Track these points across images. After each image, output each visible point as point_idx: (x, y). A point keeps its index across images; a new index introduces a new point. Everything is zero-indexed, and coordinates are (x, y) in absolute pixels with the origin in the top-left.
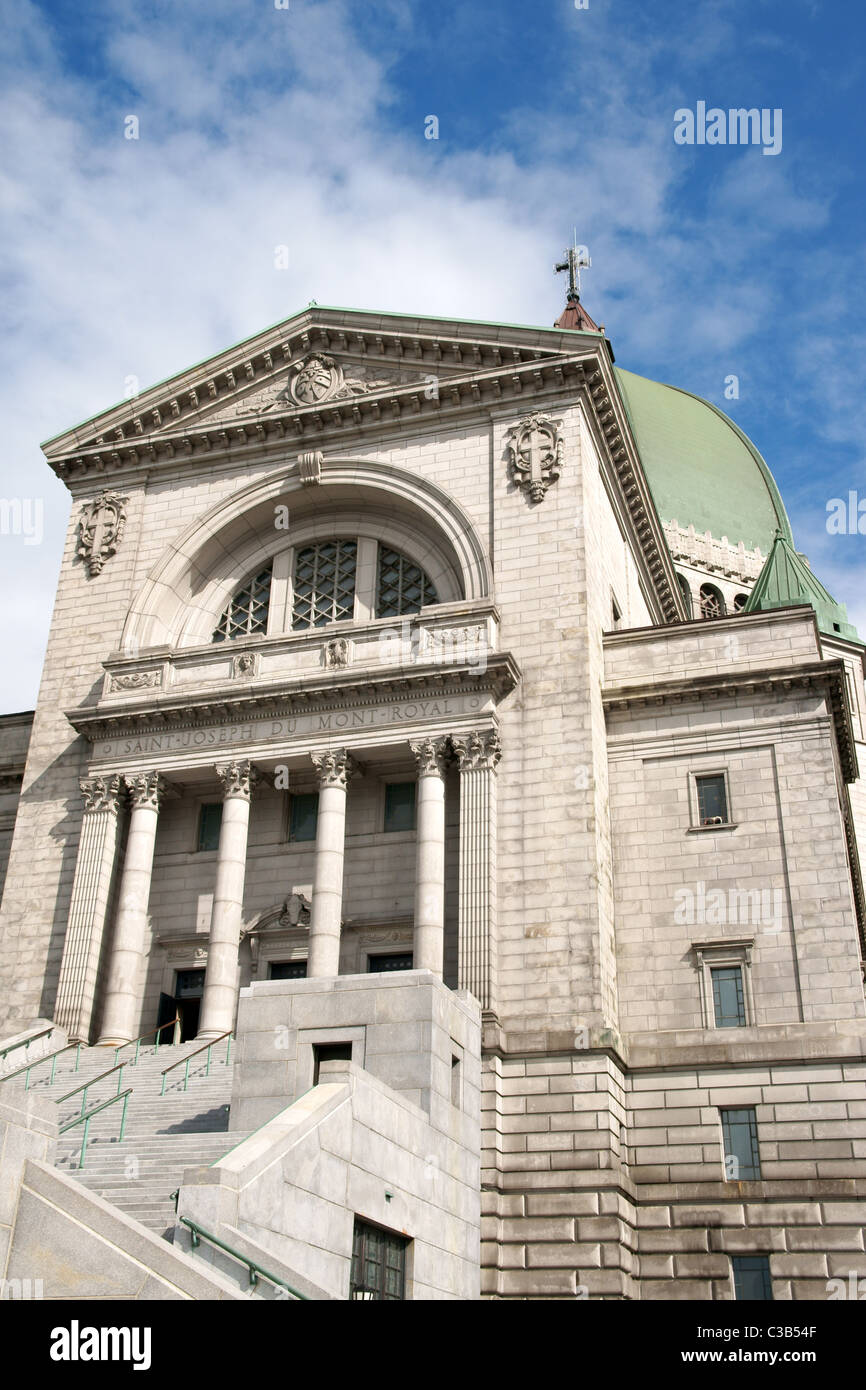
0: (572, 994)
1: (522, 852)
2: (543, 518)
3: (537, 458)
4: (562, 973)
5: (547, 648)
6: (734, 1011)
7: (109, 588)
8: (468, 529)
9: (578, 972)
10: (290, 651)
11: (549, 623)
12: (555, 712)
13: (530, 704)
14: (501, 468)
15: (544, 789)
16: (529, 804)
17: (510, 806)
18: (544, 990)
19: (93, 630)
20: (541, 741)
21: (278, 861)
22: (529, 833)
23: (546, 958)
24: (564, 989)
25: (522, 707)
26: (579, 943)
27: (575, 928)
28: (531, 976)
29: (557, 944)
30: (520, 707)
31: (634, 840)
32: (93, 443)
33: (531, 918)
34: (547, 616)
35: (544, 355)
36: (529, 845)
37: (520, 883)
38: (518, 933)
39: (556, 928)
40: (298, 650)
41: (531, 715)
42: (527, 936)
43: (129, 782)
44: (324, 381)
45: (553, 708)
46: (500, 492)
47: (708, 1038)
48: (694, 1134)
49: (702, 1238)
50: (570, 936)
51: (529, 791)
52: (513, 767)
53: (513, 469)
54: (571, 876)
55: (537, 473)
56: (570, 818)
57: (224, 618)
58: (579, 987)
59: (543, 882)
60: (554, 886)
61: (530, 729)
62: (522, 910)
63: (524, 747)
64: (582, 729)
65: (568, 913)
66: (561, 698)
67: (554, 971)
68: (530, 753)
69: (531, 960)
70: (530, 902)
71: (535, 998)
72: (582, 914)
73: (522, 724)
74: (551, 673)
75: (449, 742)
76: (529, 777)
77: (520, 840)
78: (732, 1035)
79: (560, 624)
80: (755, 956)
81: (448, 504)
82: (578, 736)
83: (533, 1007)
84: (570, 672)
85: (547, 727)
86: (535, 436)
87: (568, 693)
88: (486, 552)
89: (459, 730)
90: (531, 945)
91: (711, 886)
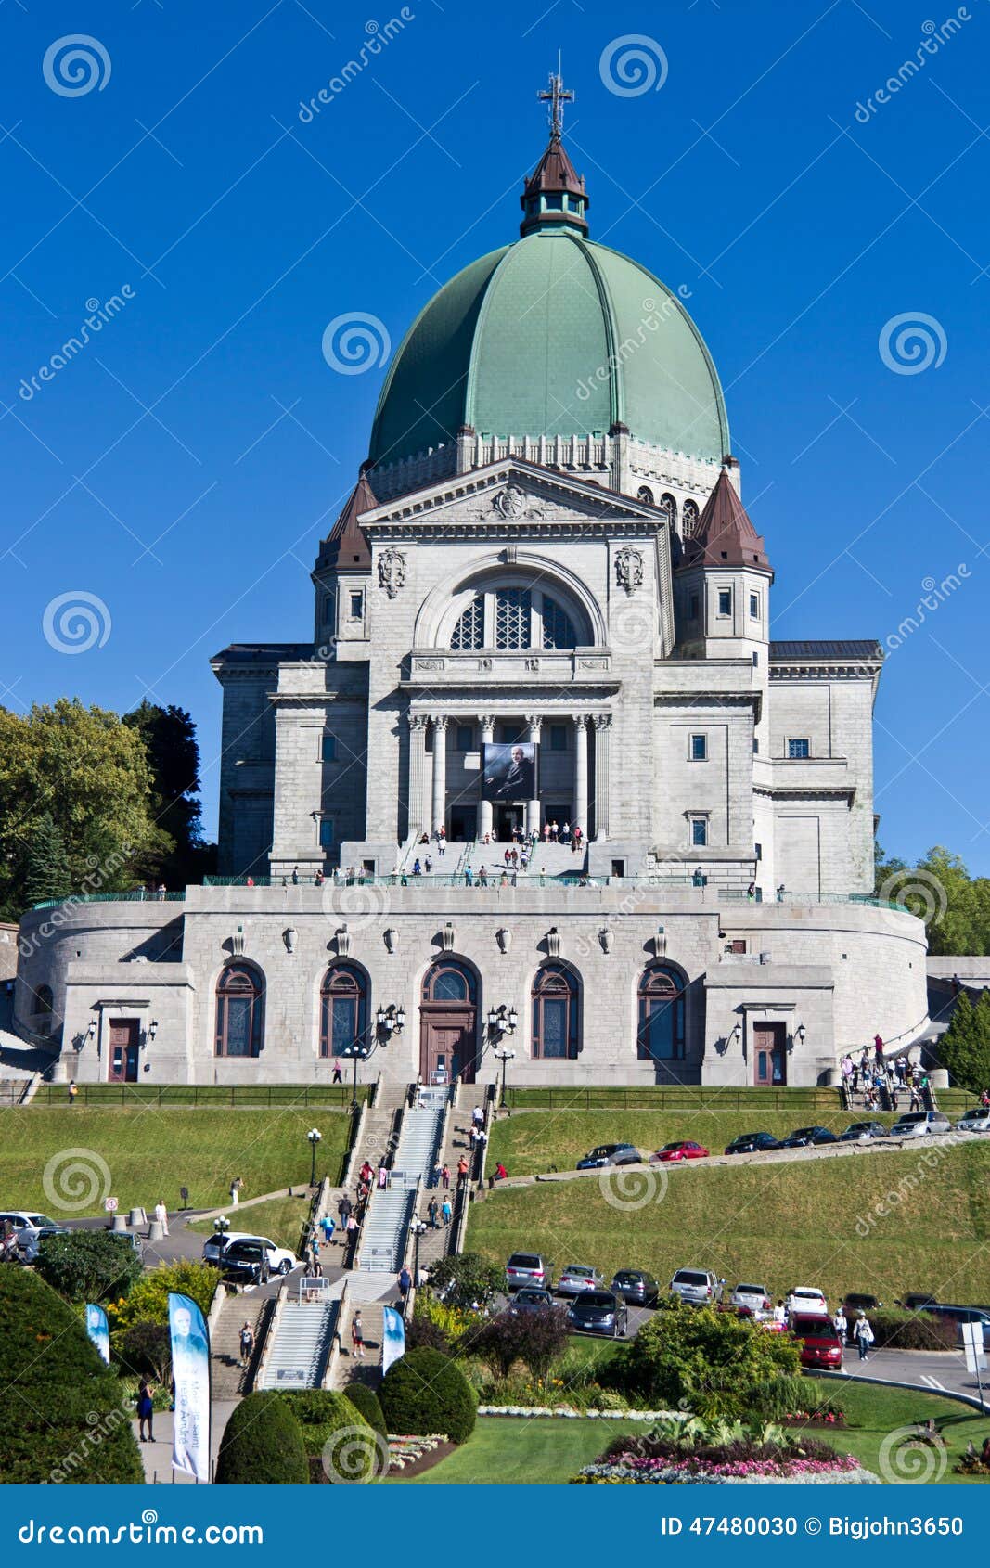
1: (623, 769)
3: (632, 571)
4: (637, 822)
5: (634, 674)
6: (700, 837)
7: (403, 606)
8: (596, 604)
9: (644, 822)
10: (510, 661)
12: (637, 706)
13: (625, 701)
14: (613, 570)
15: (631, 741)
16: (624, 748)
17: (618, 748)
18: (631, 829)
19: (396, 630)
20: (630, 719)
23: (631, 815)
24: (638, 829)
27: (643, 804)
28: (624, 822)
29: (636, 810)
30: (621, 701)
31: (664, 762)
32: (386, 519)
33: (626, 798)
35: (639, 516)
36: (624, 766)
37: (620, 783)
39: (635, 803)
40: (514, 661)
41: (626, 706)
43: (433, 719)
44: (519, 503)
45: (636, 704)
46: (613, 586)
47: (690, 849)
50: (641, 807)
51: (624, 742)
52: (617, 730)
53: (619, 573)
54: (641, 781)
55: (632, 581)
57: (458, 625)
58: (643, 828)
59: (630, 783)
60: (635, 785)
61: (625, 713)
62: (622, 794)
63: (622, 721)
65: (640, 797)
67: (634, 821)
68: (625, 725)
70: (624, 791)
72: (646, 798)
73: (622, 710)
74: (635, 687)
75: (591, 717)
76: (625, 736)
77: (621, 764)
78: (700, 848)
79: (641, 663)
80: (712, 817)
81: (586, 588)
82: (647, 719)
84: (644, 688)
85: (633, 712)
86: (631, 558)
88: (605, 619)
89: (596, 713)
90: (624, 809)
91: (696, 786)
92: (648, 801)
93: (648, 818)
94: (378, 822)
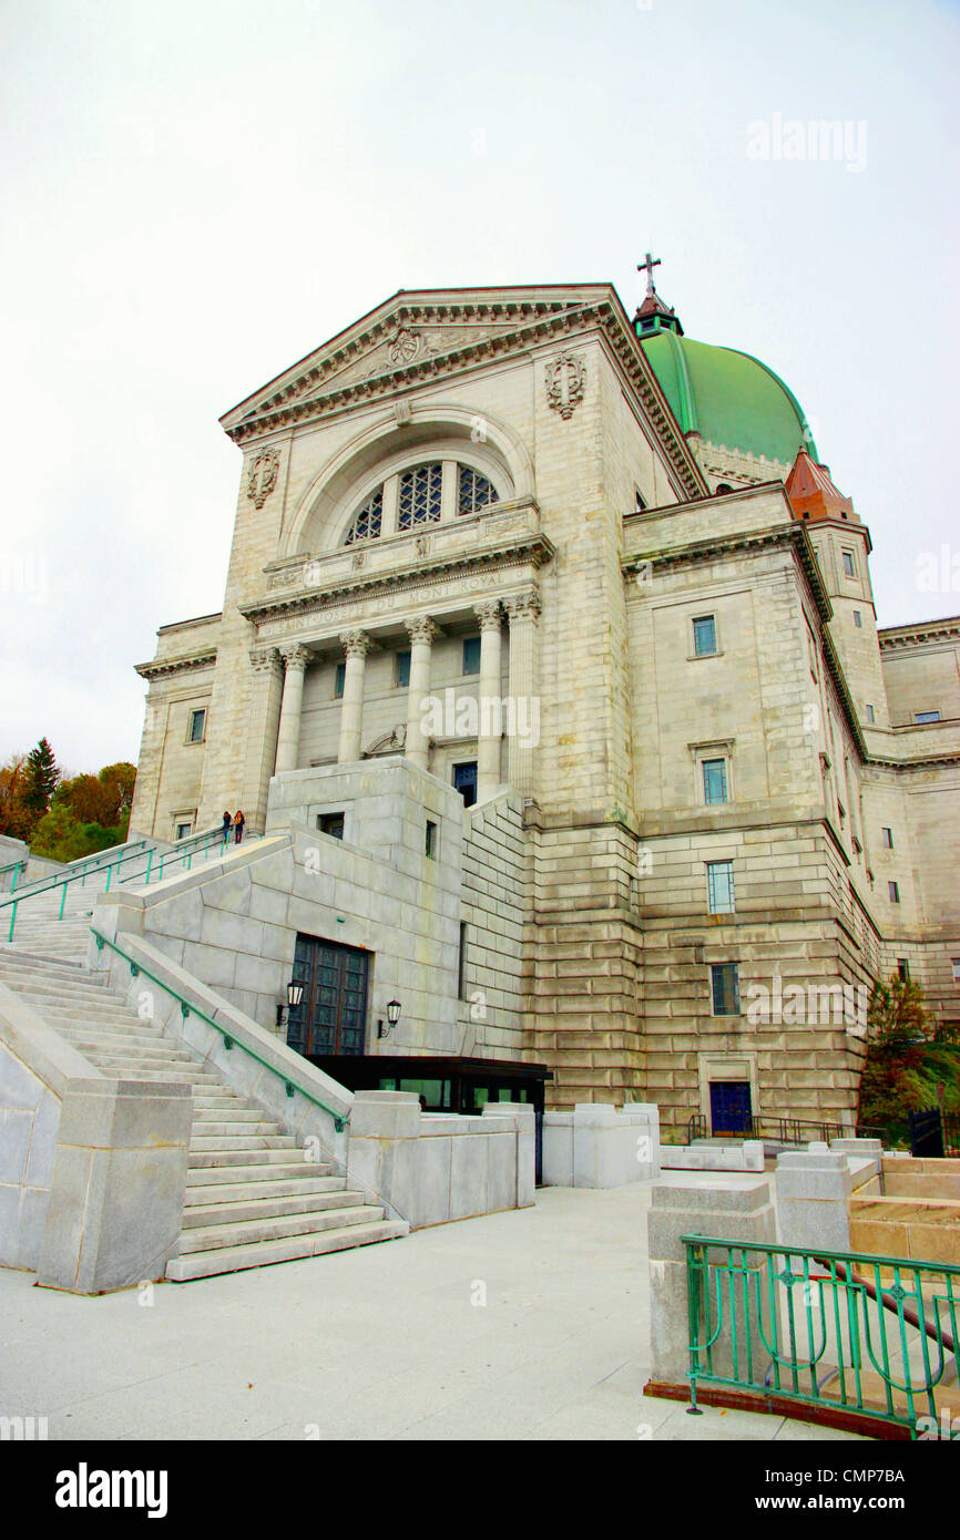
0: (592, 785)
1: (555, 682)
2: (572, 431)
3: (566, 385)
4: (584, 769)
5: (574, 529)
7: (270, 515)
8: (516, 442)
9: (598, 767)
10: (391, 548)
11: (576, 510)
12: (581, 576)
14: (541, 396)
15: (572, 634)
16: (562, 646)
17: (547, 649)
18: (572, 782)
19: (259, 548)
20: (570, 599)
21: (390, 702)
22: (561, 667)
23: (574, 759)
24: (586, 781)
25: (556, 574)
26: (598, 747)
27: (595, 736)
28: (562, 773)
29: (581, 748)
31: (645, 670)
32: (254, 413)
33: (562, 731)
34: (574, 504)
35: (569, 305)
36: (561, 676)
37: (554, 705)
38: (553, 742)
39: (580, 737)
40: (397, 547)
41: (563, 580)
42: (560, 744)
43: (283, 652)
44: (411, 347)
45: (579, 574)
46: (541, 414)
47: (698, 813)
48: (686, 882)
49: (691, 954)
50: (591, 742)
51: (561, 637)
52: (550, 619)
53: (549, 396)
54: (593, 698)
55: (566, 397)
56: (591, 655)
57: (352, 531)
58: (597, 779)
59: (571, 703)
60: (579, 706)
61: (561, 590)
63: (559, 604)
64: (601, 587)
65: (590, 725)
66: (585, 566)
67: (578, 768)
68: (563, 608)
69: (562, 761)
70: (561, 719)
71: (565, 789)
72: (600, 725)
73: (557, 587)
74: (578, 547)
75: (502, 604)
76: (562, 626)
77: (555, 674)
78: (717, 809)
79: (584, 510)
80: (737, 751)
81: (504, 429)
82: (597, 593)
83: (565, 794)
84: (592, 545)
85: (575, 588)
86: (565, 369)
87: (589, 561)
88: (530, 461)
89: (509, 595)
90: (563, 751)
91: (703, 701)
93: (603, 760)
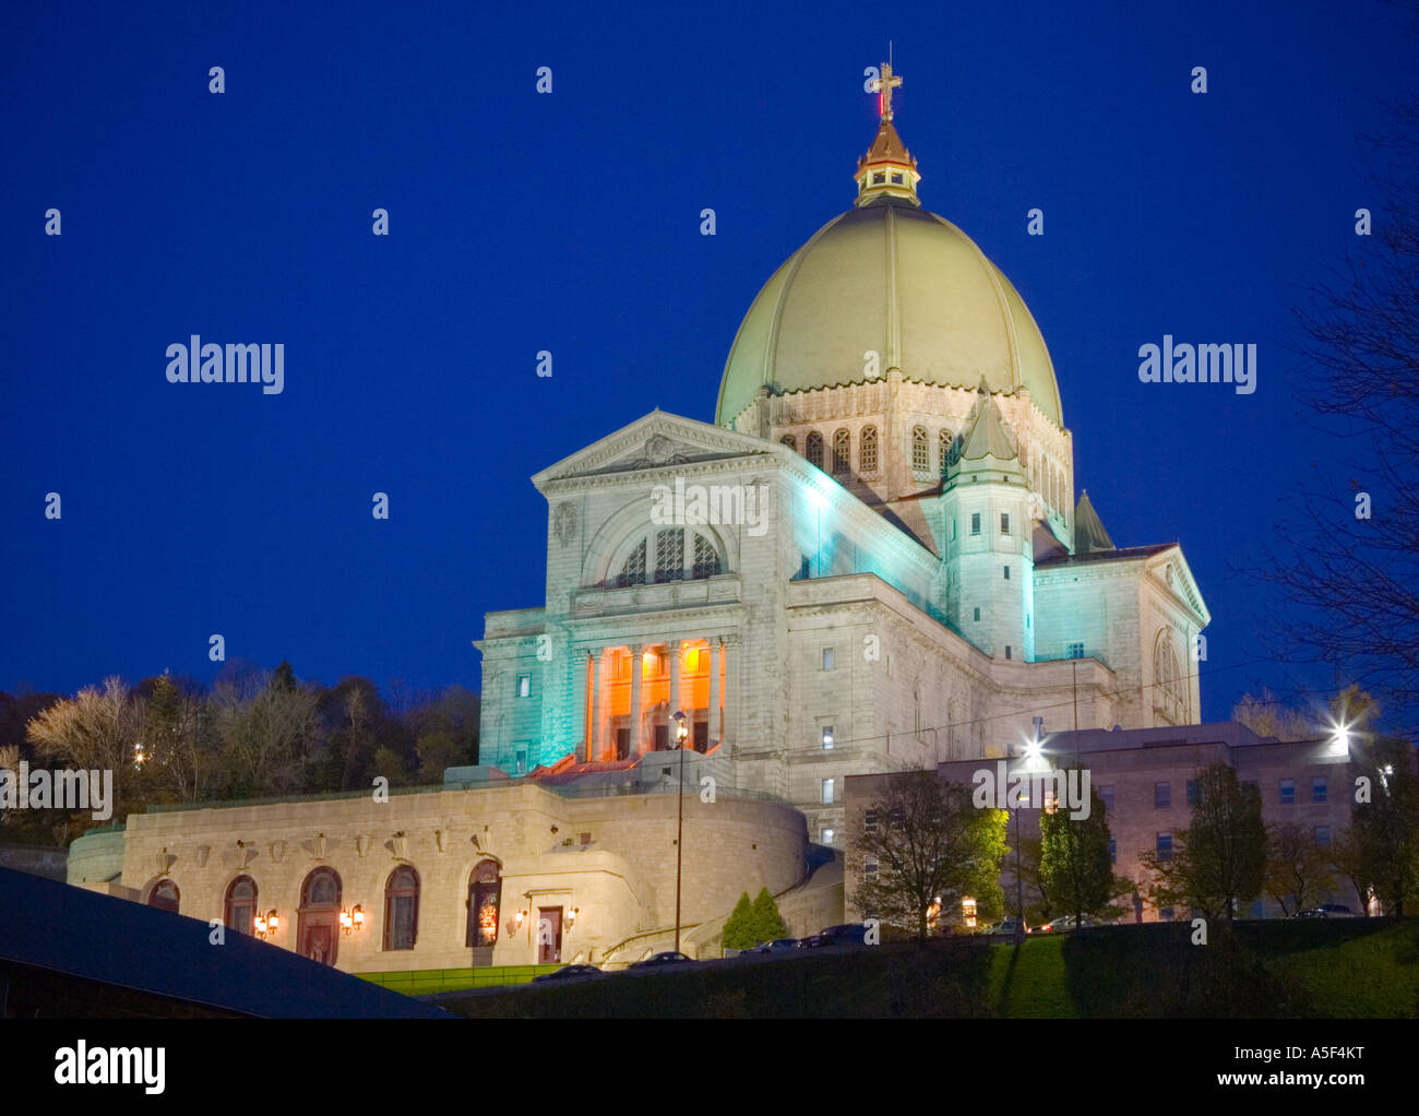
1: (748, 685)
7: (572, 555)
8: (729, 537)
9: (768, 731)
10: (656, 593)
11: (762, 586)
12: (763, 625)
13: (753, 621)
17: (745, 665)
19: (567, 576)
21: (657, 683)
22: (751, 677)
23: (756, 726)
24: (763, 738)
26: (768, 720)
27: (767, 714)
28: (752, 733)
29: (760, 720)
30: (750, 622)
31: (798, 675)
32: (556, 477)
33: (752, 710)
34: (761, 581)
36: (751, 681)
37: (748, 697)
38: (746, 716)
39: (760, 715)
40: (659, 592)
41: (754, 626)
42: (751, 717)
43: (592, 652)
44: (665, 448)
48: (811, 787)
50: (765, 718)
51: (752, 659)
52: (747, 647)
54: (766, 694)
56: (766, 670)
58: (767, 737)
59: (756, 697)
60: (760, 698)
61: (753, 633)
62: (748, 708)
63: (750, 640)
64: (773, 633)
65: (766, 708)
66: (765, 620)
67: (758, 731)
68: (753, 643)
69: (752, 726)
70: (751, 704)
71: (752, 742)
72: (769, 709)
73: (750, 630)
74: (761, 608)
75: (720, 638)
76: (752, 653)
77: (748, 679)
79: (766, 586)
80: (839, 722)
82: (771, 636)
83: (751, 745)
84: (769, 608)
85: (760, 631)
87: (767, 617)
88: (737, 549)
89: (725, 634)
90: (751, 721)
91: (825, 694)
92: (771, 712)
93: (771, 728)
94: (550, 749)
